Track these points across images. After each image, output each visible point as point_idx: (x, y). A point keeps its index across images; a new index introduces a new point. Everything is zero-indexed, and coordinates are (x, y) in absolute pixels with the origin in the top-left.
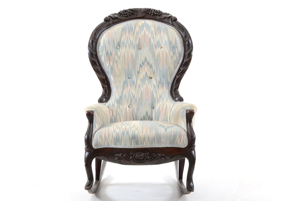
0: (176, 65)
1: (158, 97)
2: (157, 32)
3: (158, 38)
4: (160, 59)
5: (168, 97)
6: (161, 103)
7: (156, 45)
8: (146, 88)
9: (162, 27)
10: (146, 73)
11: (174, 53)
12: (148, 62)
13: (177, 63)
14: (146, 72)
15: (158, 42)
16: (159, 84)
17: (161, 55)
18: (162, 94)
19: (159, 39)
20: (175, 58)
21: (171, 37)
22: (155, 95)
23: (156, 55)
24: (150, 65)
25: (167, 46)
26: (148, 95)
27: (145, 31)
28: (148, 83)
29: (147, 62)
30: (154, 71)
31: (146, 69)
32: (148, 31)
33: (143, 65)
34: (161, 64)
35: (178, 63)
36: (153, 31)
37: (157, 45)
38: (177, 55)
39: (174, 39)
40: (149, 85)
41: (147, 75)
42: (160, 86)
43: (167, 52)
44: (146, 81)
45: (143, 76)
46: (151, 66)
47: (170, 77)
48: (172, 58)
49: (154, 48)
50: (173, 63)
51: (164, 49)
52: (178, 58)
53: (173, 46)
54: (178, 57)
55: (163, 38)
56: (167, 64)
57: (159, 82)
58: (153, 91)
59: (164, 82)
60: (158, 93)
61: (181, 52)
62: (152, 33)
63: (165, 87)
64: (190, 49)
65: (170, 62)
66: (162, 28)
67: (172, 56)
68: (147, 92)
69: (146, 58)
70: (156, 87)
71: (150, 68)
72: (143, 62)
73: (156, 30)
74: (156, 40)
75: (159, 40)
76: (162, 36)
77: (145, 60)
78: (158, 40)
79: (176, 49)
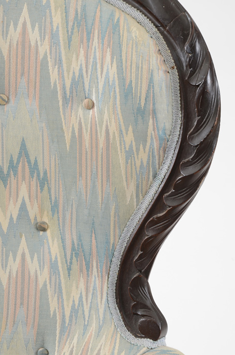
0: (144, 182)
1: (67, 314)
2: (75, 39)
3: (77, 63)
4: (81, 154)
5: (108, 314)
6: (75, 341)
7: (68, 93)
8: (20, 274)
9: (98, 14)
10: (23, 208)
11: (141, 137)
12: (33, 162)
13: (151, 174)
14: (23, 205)
15: (77, 83)
16: (71, 259)
17: (86, 137)
18: (84, 300)
19: (81, 70)
20: (143, 156)
21: (134, 66)
22: (53, 305)
23: (68, 137)
24: (42, 175)
25: (115, 104)
26: (25, 301)
27: (24, 24)
28: (27, 251)
29: (29, 162)
30: (56, 202)
31: (24, 192)
32: (37, 28)
33: (12, 173)
34: (84, 175)
35: (155, 176)
36: (60, 29)
37: (71, 92)
38: (152, 144)
39: (145, 76)
40: (32, 258)
41: (28, 216)
42: (75, 267)
43: (113, 128)
44: (19, 243)
45: (11, 218)
46: (43, 182)
47: (117, 231)
48: (129, 154)
49: (61, 103)
50: (134, 176)
51: (101, 113)
52: (153, 157)
53: (139, 109)
54: (156, 153)
55: (99, 66)
56: (108, 176)
57: (73, 249)
58: (45, 285)
59: (94, 251)
60: (65, 297)
61: (168, 132)
62: (54, 36)
63: (95, 269)
64: (206, 123)
65: (123, 172)
66: (97, 20)
67: (131, 146)
68: (23, 289)
69: (23, 146)
70: (60, 269)
71: (42, 190)
72: (11, 161)
73: (71, 24)
74: (68, 72)
75: (81, 75)
76: (95, 58)
77: (20, 153)
78: (77, 74)
79: (151, 121)
